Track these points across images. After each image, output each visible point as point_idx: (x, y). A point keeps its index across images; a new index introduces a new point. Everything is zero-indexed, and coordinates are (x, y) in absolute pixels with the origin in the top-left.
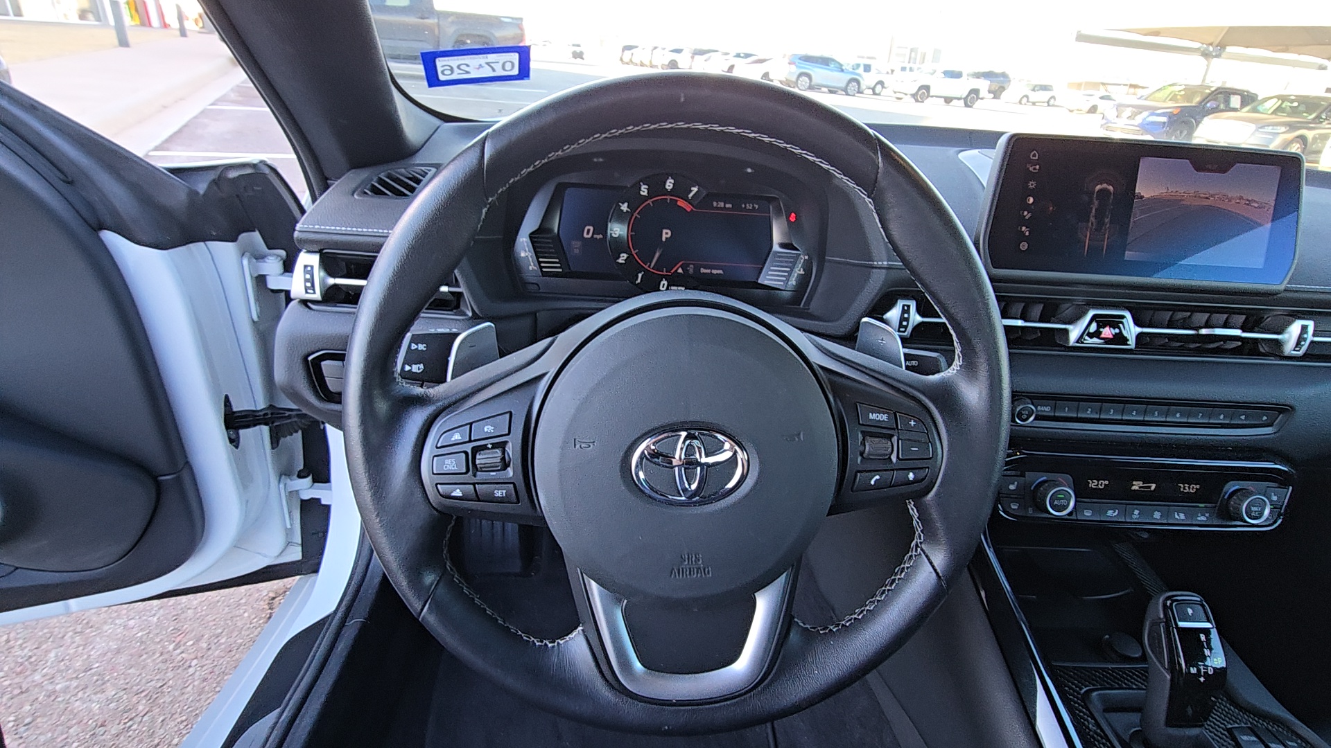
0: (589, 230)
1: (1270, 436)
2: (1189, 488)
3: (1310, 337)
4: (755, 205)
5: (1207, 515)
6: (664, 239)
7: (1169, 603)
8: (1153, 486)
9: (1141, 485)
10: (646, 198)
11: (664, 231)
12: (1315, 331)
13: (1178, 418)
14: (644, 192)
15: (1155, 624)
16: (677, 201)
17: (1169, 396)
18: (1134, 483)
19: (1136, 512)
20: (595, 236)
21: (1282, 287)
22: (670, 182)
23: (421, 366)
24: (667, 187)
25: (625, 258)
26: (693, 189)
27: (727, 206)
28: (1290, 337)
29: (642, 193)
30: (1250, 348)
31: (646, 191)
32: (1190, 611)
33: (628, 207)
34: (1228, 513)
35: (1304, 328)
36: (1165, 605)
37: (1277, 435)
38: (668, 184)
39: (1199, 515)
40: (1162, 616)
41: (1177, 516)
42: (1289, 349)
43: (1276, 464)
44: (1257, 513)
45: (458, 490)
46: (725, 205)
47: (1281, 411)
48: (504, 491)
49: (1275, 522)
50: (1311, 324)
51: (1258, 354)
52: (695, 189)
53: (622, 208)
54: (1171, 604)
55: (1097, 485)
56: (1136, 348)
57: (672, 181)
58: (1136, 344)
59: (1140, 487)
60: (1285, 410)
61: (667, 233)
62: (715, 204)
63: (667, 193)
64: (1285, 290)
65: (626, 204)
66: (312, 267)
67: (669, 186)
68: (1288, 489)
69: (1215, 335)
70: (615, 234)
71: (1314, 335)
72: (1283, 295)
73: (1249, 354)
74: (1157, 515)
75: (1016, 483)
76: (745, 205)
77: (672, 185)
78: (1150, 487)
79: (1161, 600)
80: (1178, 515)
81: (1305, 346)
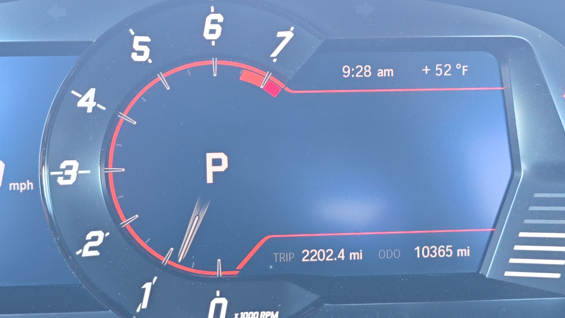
4: (458, 66)
6: (210, 179)
11: (210, 157)
14: (141, 53)
22: (214, 22)
27: (381, 73)
31: (146, 50)
33: (97, 99)
38: (208, 26)
46: (374, 71)
52: (288, 35)
57: (220, 18)
61: (217, 162)
62: (347, 71)
65: (91, 93)
67: (212, 32)
70: (68, 177)
76: (432, 68)
77: (219, 29)
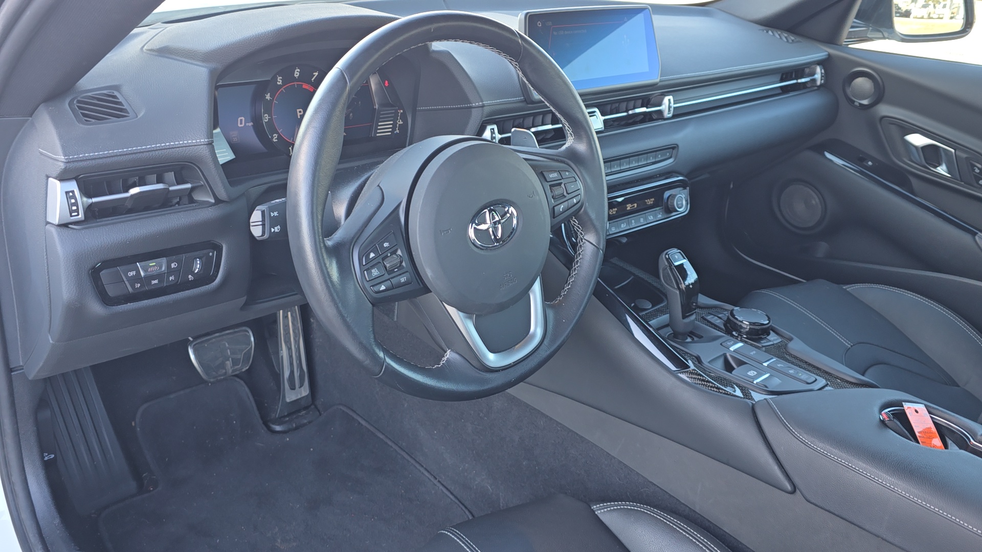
0: (241, 120)
1: (672, 163)
2: (650, 201)
3: (672, 105)
5: (661, 213)
6: (299, 117)
7: (667, 256)
8: (636, 205)
9: (631, 206)
10: (280, 86)
11: (298, 110)
12: (674, 101)
13: (634, 165)
14: (279, 82)
15: (665, 269)
16: (302, 85)
17: (628, 152)
18: (627, 206)
19: (633, 221)
20: (247, 124)
21: (658, 80)
22: (297, 71)
23: (279, 227)
24: (295, 76)
25: (276, 137)
26: (314, 74)
28: (666, 107)
29: (278, 83)
30: (647, 118)
31: (281, 81)
32: (676, 257)
33: (270, 96)
34: (669, 210)
35: (669, 100)
36: (666, 258)
37: (675, 162)
38: (296, 73)
39: (658, 214)
40: (667, 264)
41: (650, 218)
42: (667, 114)
43: (678, 177)
44: (681, 205)
45: (383, 286)
47: (673, 148)
48: (405, 278)
49: (688, 207)
50: (671, 97)
51: (652, 120)
52: (316, 74)
53: (267, 98)
54: (669, 256)
56: (605, 129)
57: (299, 70)
58: (605, 127)
59: (631, 208)
60: (674, 147)
61: (300, 112)
63: (295, 79)
64: (660, 81)
65: (269, 94)
66: (73, 192)
67: (297, 74)
68: (688, 189)
69: (636, 113)
71: (674, 104)
72: (660, 84)
73: (649, 121)
74: (642, 220)
77: (298, 73)
78: (634, 206)
79: (664, 256)
81: (672, 109)
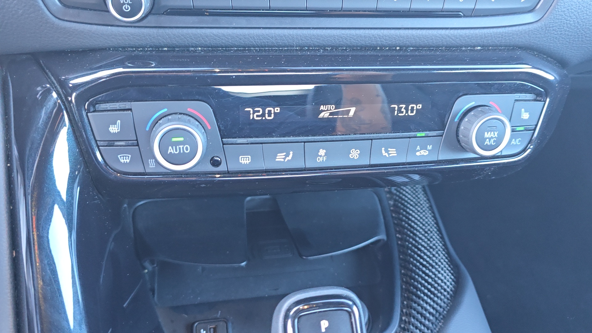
1: (530, 26)
2: (407, 109)
5: (430, 147)
19: (322, 152)
34: (457, 142)
37: (539, 24)
39: (418, 148)
44: (492, 140)
49: (524, 150)
55: (263, 115)
59: (331, 114)
68: (545, 102)
75: (119, 121)
80: (387, 151)
